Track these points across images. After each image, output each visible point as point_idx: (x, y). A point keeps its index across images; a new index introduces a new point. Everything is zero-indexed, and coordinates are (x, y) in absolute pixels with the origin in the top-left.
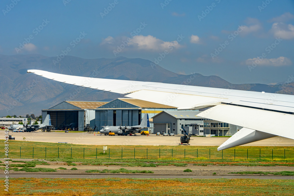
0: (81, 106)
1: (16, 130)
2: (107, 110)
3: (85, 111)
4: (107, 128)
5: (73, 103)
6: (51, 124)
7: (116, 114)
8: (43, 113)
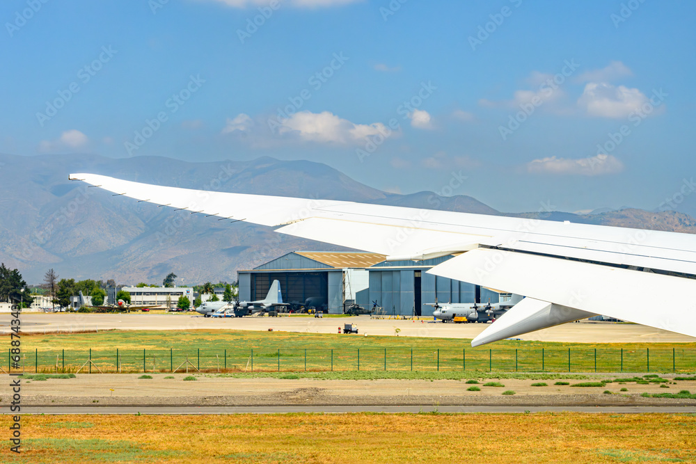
0: (331, 261)
1: (219, 312)
2: (399, 271)
3: (344, 272)
4: (448, 308)
5: (312, 255)
6: (282, 301)
7: (420, 278)
8: (241, 276)
